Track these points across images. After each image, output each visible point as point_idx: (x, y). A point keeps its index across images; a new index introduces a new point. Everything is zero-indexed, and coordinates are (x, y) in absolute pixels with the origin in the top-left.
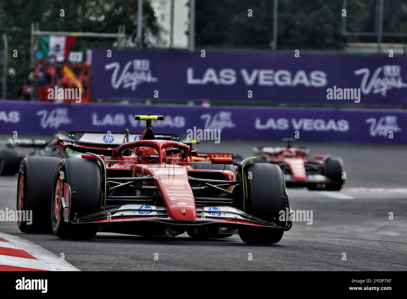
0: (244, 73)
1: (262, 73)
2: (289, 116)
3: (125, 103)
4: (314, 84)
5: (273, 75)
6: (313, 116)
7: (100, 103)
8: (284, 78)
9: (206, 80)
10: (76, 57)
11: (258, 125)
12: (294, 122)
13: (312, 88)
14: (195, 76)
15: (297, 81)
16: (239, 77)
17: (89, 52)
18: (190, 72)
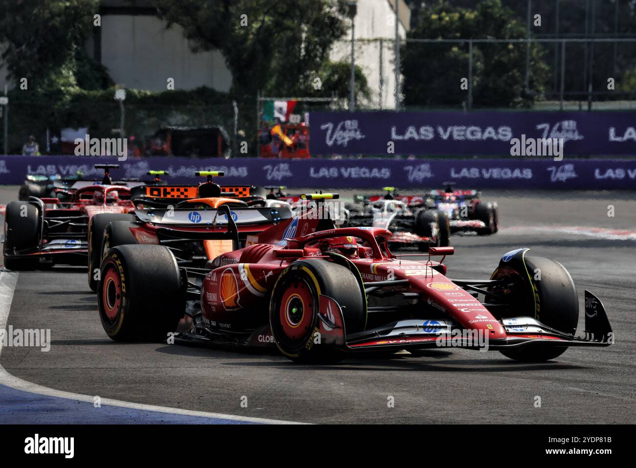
0: (441, 130)
1: (456, 128)
2: (480, 166)
3: (337, 157)
4: (501, 137)
5: (465, 130)
6: (502, 166)
7: (320, 157)
8: (475, 133)
9: (407, 136)
10: (294, 119)
11: (453, 175)
12: (484, 171)
13: (499, 141)
14: (398, 133)
15: (486, 135)
16: (436, 133)
17: (307, 115)
18: (394, 130)
